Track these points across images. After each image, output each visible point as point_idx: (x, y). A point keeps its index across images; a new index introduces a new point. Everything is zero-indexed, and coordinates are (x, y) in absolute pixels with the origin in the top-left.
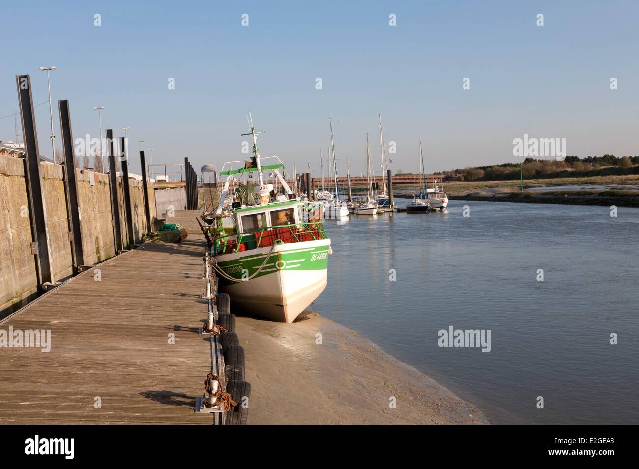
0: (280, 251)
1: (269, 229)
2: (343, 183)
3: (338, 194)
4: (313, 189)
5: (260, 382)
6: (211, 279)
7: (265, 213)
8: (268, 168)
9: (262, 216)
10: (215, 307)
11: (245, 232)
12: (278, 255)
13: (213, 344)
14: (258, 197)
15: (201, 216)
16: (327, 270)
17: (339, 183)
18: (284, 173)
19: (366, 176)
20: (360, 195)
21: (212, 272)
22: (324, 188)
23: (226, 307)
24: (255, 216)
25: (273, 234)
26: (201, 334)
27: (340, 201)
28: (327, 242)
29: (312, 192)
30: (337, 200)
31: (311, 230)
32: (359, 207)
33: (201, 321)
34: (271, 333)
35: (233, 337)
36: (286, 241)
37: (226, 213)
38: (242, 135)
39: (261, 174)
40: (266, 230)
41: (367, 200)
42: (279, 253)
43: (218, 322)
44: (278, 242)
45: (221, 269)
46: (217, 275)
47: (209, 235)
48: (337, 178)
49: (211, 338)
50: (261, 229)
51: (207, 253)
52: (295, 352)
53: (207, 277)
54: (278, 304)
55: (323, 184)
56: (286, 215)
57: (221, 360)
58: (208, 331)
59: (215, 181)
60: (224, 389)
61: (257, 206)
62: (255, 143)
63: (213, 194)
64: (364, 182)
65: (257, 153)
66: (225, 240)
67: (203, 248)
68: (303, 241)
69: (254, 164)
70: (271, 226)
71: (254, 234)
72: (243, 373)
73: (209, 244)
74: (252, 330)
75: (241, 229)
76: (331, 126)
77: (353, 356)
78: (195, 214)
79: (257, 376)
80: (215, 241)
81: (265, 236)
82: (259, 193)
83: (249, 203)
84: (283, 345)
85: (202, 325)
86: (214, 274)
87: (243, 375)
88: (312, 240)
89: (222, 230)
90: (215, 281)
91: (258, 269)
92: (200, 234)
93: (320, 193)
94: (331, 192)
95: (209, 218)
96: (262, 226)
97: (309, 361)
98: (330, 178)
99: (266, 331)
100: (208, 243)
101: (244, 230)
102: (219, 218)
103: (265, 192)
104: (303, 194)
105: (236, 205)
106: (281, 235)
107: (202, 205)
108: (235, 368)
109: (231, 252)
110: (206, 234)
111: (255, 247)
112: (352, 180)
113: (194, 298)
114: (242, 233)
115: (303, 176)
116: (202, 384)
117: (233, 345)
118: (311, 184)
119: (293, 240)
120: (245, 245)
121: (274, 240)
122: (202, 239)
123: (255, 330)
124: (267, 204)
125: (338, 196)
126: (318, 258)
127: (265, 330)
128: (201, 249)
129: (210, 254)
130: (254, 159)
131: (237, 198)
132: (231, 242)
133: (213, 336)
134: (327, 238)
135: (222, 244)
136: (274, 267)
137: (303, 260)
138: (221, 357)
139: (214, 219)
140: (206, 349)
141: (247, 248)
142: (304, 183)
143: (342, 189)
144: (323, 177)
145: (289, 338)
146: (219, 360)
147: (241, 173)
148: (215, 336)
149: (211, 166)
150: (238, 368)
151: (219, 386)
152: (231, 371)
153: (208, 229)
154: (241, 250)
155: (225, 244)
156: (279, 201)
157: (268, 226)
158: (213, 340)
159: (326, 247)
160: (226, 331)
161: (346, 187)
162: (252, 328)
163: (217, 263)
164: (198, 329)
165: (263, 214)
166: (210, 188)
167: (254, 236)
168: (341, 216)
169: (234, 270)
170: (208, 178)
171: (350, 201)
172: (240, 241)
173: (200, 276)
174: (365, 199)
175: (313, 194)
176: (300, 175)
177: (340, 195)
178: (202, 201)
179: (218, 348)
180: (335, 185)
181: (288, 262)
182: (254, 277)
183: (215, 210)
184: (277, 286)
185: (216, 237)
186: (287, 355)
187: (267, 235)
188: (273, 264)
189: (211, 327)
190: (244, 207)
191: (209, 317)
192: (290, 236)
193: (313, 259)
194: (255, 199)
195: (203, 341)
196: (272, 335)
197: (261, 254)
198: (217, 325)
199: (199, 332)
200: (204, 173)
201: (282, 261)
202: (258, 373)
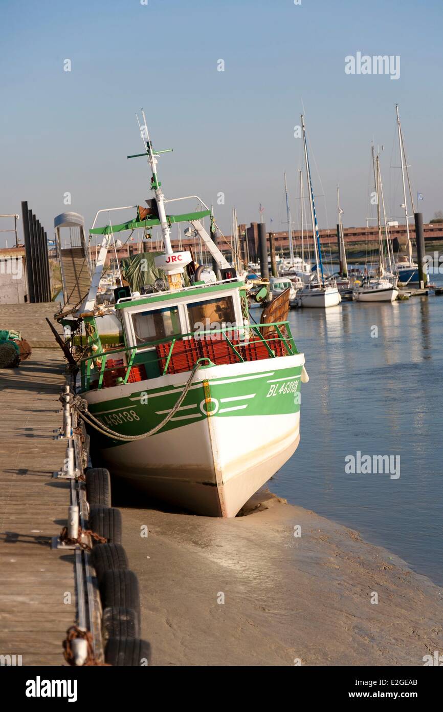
0: (207, 381)
1: (185, 338)
2: (329, 240)
3: (320, 263)
4: (271, 255)
5: (174, 635)
6: (74, 438)
7: (176, 307)
8: (180, 218)
9: (173, 313)
10: (83, 494)
11: (140, 344)
12: (203, 387)
13: (79, 567)
14: (162, 278)
15: (55, 316)
16: (298, 413)
17: (321, 241)
18: (213, 228)
19: (375, 225)
20: (362, 263)
21: (79, 424)
22: (292, 251)
23: (104, 493)
24: (158, 313)
25: (193, 347)
26: (56, 548)
27: (325, 276)
28: (297, 360)
29: (269, 260)
30: (319, 275)
31: (266, 339)
32: (362, 286)
33: (58, 522)
34: (194, 538)
35: (118, 554)
36: (218, 361)
37: (102, 308)
38: (129, 157)
39: (168, 231)
40: (181, 339)
41: (379, 273)
42: (205, 384)
43: (87, 524)
44: (204, 363)
45: (95, 416)
46: (89, 430)
47: (73, 350)
48: (317, 233)
49: (74, 555)
50: (171, 338)
51: (68, 388)
52: (239, 575)
53: (69, 435)
54: (206, 481)
55: (291, 243)
56: (218, 309)
57: (95, 598)
58: (70, 541)
59: (83, 243)
60: (100, 655)
61: (161, 293)
62: (155, 172)
63: (78, 269)
64: (371, 238)
65: (159, 192)
66: (102, 361)
67: (62, 377)
68: (251, 360)
69: (153, 212)
70: (189, 332)
71: (158, 347)
72: (136, 622)
73: (72, 369)
74: (157, 533)
75: (132, 338)
76: (304, 131)
77: (352, 579)
78: (43, 310)
79: (168, 623)
80: (83, 362)
81: (176, 351)
82: (164, 268)
83: (146, 287)
84: (215, 560)
85: (57, 531)
86: (82, 429)
87: (137, 627)
88: (269, 357)
89: (95, 342)
90: (83, 443)
91: (166, 415)
92: (54, 349)
93: (285, 262)
94: (306, 258)
95: (70, 318)
96: (172, 332)
97: (268, 590)
98: (305, 231)
99: (185, 534)
100: (71, 366)
101: (138, 341)
102: (89, 318)
103: (177, 266)
104: (251, 264)
105: (122, 292)
106: (210, 348)
107: (60, 291)
108: (120, 613)
109: (114, 383)
110: (65, 349)
111: (160, 373)
112: (346, 235)
113: (44, 478)
114: (134, 348)
115: (251, 230)
116: (57, 646)
117: (116, 570)
118: (266, 244)
119: (232, 358)
120: (140, 370)
121: (195, 358)
122: (60, 358)
123: (163, 533)
124: (179, 289)
125: (321, 267)
126: (280, 391)
127: (183, 532)
128: (58, 379)
129: (73, 389)
130: (154, 203)
131: (123, 278)
132: (114, 364)
133: (78, 552)
134: (297, 353)
135: (97, 367)
136: (197, 410)
137: (252, 396)
138: (95, 593)
139: (80, 320)
140: (65, 578)
141: (144, 376)
142: (254, 243)
143: (327, 252)
144: (291, 229)
145: (228, 547)
146: (91, 597)
147: (130, 230)
148: (83, 552)
149: (73, 215)
150: (127, 613)
151: (90, 650)
152: (112, 618)
153: (69, 340)
154: (132, 380)
155: (103, 369)
156: (203, 282)
157: (184, 332)
158: (78, 559)
159: (297, 370)
160: (104, 540)
161: (335, 248)
162: (158, 529)
163: (86, 406)
164: (50, 538)
165: (174, 309)
166: (73, 257)
167: (157, 352)
168: (326, 306)
169: (122, 418)
170: (68, 239)
171: (345, 276)
172: (131, 363)
173: (56, 434)
174: (372, 271)
175: (271, 263)
176: (246, 228)
177: (325, 263)
178: (57, 281)
179: (88, 574)
180: (313, 245)
181: (223, 400)
182: (159, 432)
183: (83, 301)
184: (204, 446)
185: (86, 355)
186: (225, 580)
187: (183, 349)
188: (195, 406)
189: (75, 535)
190: (136, 295)
191: (70, 515)
192: (226, 350)
193: (272, 393)
194: (158, 279)
195: (60, 561)
196: (196, 543)
197: (171, 387)
198: (87, 528)
199: (53, 545)
200: (61, 229)
201: (213, 400)
202: (170, 618)
